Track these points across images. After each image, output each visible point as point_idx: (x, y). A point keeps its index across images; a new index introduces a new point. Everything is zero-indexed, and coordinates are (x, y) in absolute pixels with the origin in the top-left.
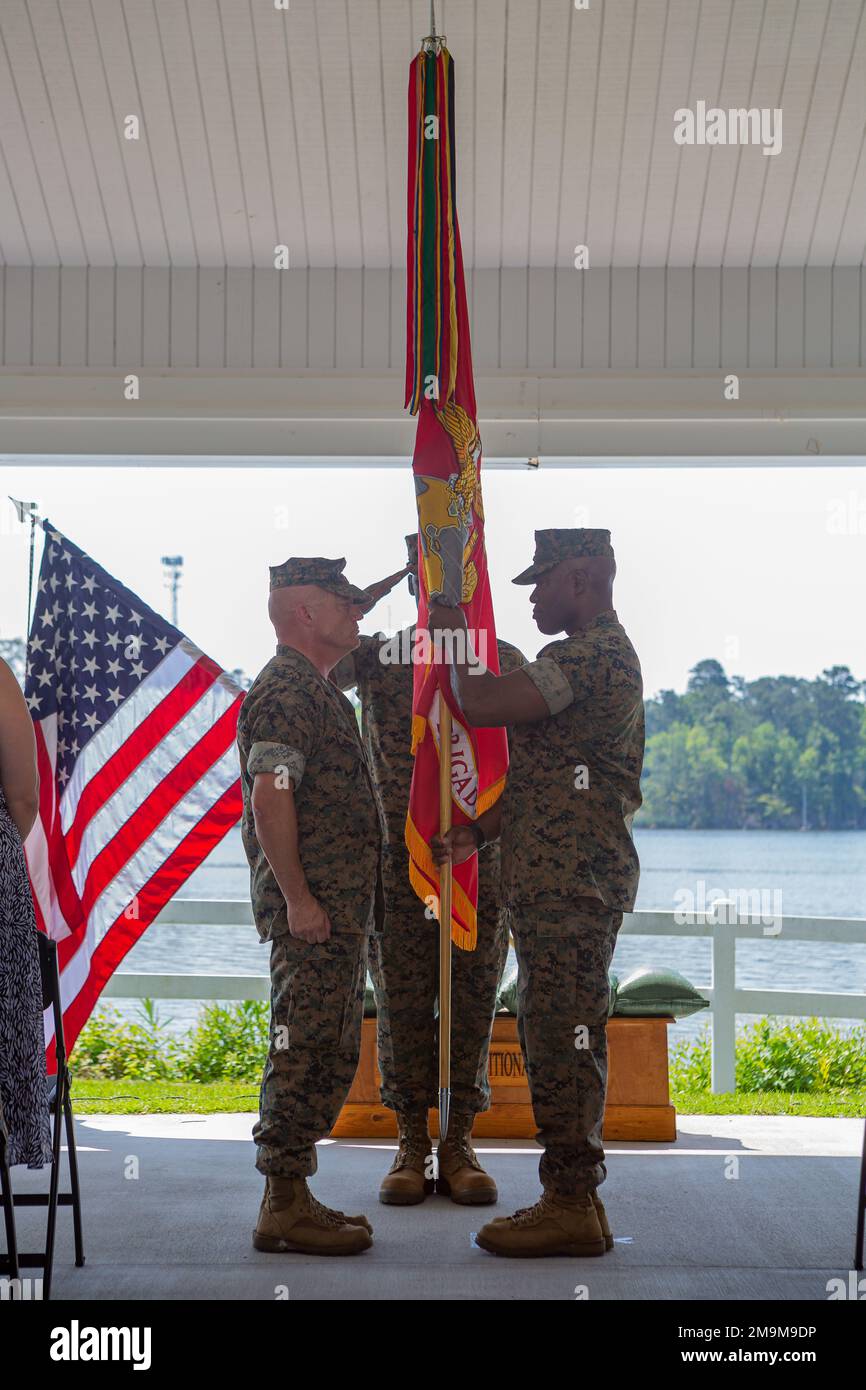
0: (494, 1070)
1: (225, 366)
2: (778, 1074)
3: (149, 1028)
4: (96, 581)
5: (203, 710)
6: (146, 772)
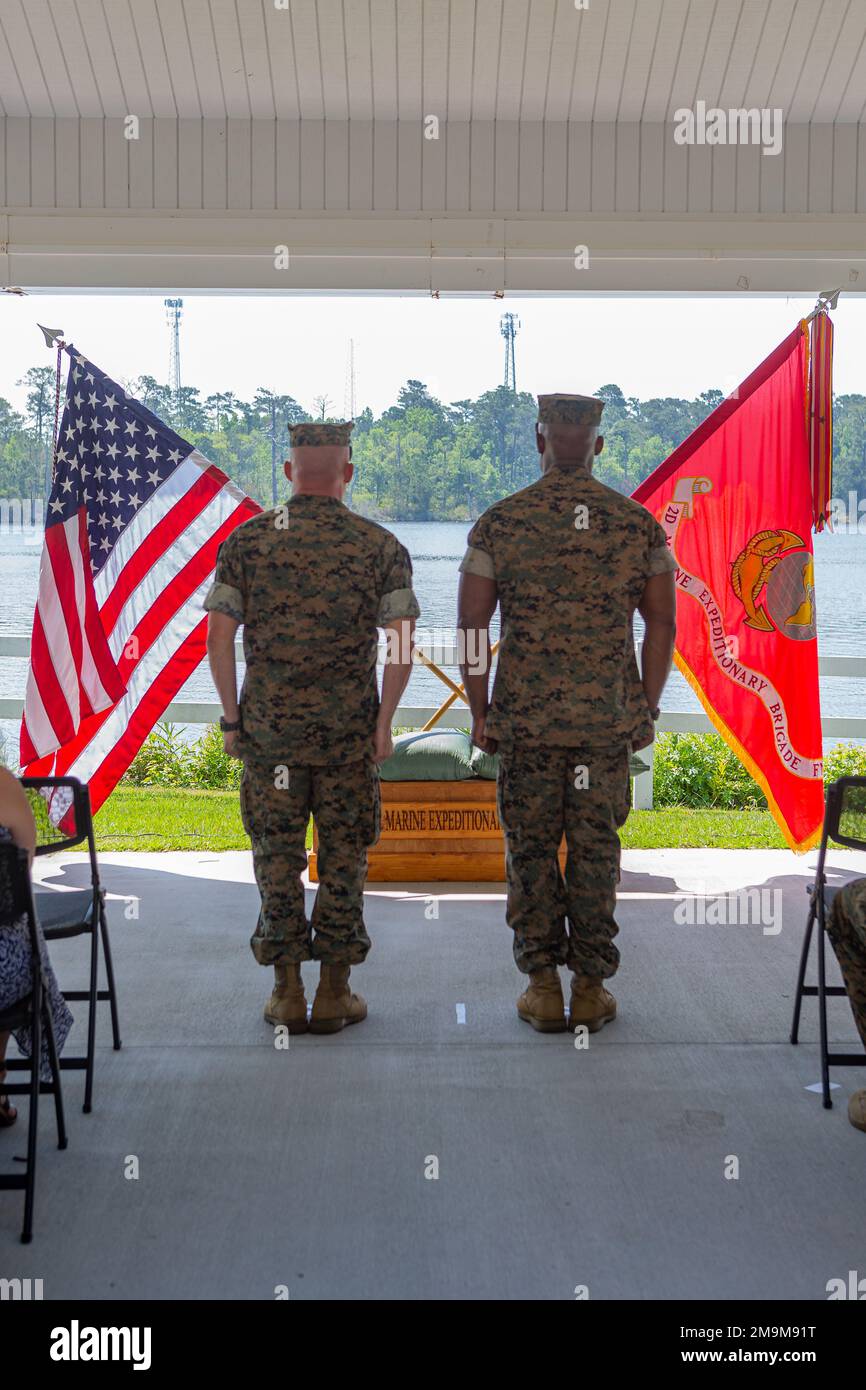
0: (466, 826)
1: (227, 208)
2: (684, 772)
3: (166, 737)
4: (116, 400)
5: (211, 512)
6: (163, 567)
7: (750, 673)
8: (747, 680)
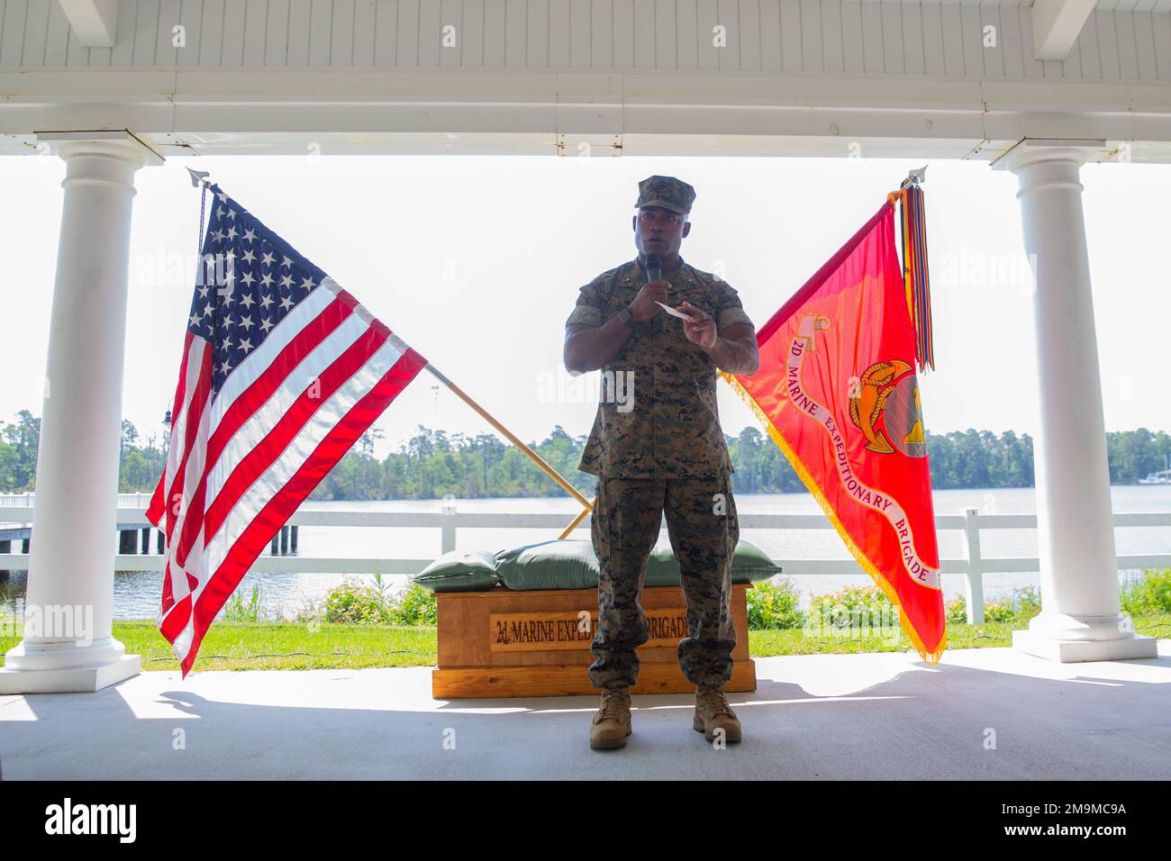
4: (255, 233)
7: (874, 493)
8: (872, 500)
